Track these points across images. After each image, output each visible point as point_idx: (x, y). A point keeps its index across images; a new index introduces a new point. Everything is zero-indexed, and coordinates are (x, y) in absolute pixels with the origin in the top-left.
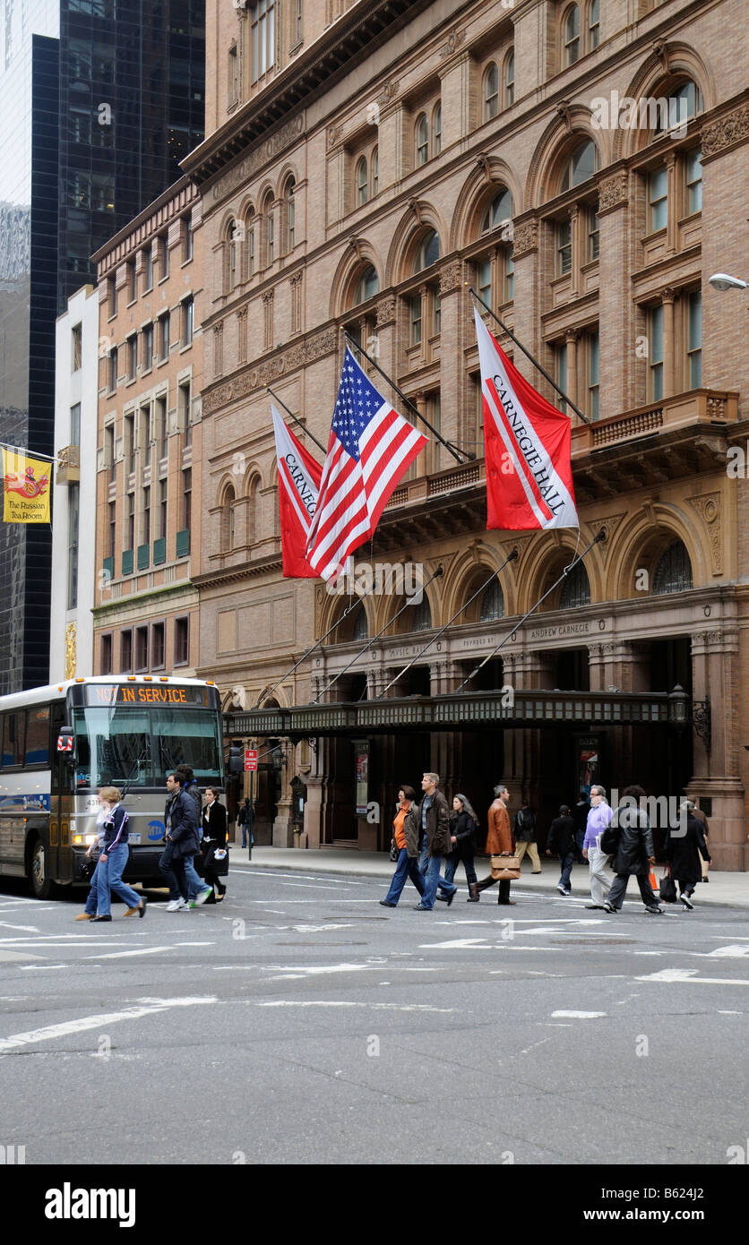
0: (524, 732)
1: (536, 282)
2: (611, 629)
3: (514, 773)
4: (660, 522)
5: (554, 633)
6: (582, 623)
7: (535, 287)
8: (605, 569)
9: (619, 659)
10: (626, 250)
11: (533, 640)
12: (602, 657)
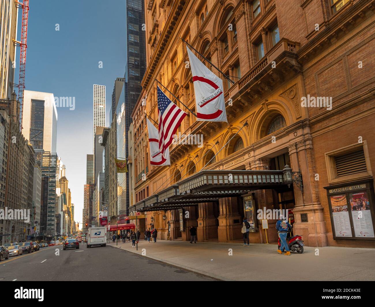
0: (225, 199)
1: (218, 59)
2: (253, 155)
3: (223, 213)
4: (269, 109)
5: (232, 163)
6: (242, 157)
7: (218, 60)
8: (249, 135)
9: (257, 165)
10: (246, 28)
11: (226, 168)
12: (250, 167)
